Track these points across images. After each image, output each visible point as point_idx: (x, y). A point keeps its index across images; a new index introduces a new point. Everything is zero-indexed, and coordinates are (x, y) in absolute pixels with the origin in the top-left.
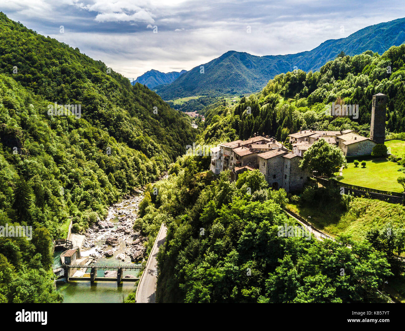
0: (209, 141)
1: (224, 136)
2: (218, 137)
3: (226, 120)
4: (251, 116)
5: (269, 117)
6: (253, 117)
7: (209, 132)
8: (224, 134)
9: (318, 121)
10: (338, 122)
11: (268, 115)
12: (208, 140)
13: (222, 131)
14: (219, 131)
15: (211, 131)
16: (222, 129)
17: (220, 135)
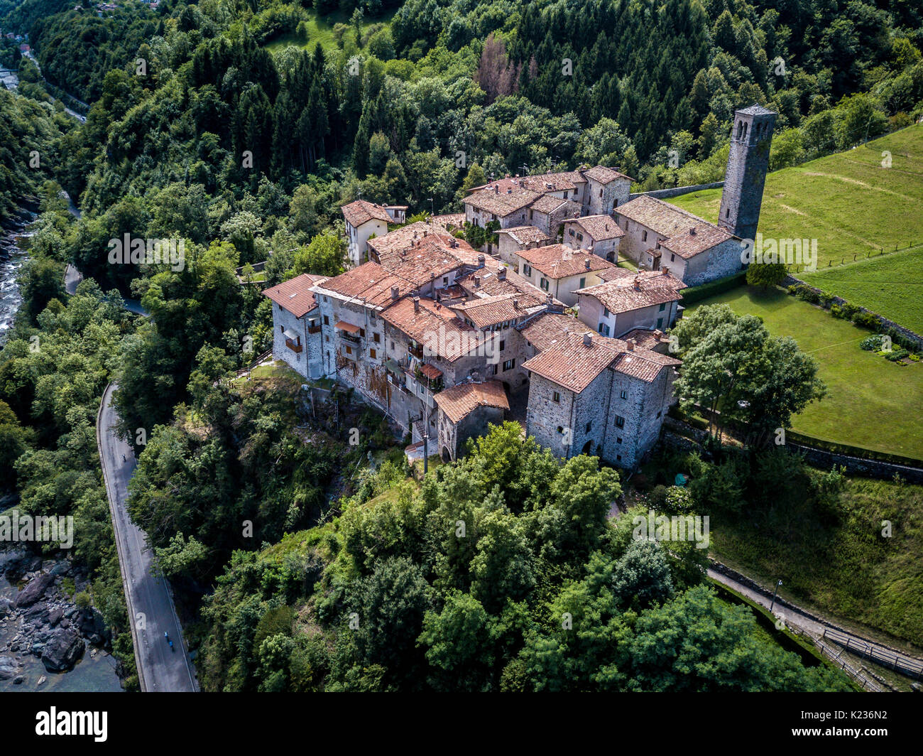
0: (129, 169)
1: (177, 151)
2: (158, 154)
3: (169, 95)
4: (258, 92)
5: (316, 95)
6: (265, 96)
7: (121, 139)
8: (175, 145)
9: (453, 105)
10: (503, 110)
11: (312, 90)
12: (123, 165)
13: (167, 135)
14: (154, 134)
15: (125, 135)
16: (165, 128)
17: (165, 149)
